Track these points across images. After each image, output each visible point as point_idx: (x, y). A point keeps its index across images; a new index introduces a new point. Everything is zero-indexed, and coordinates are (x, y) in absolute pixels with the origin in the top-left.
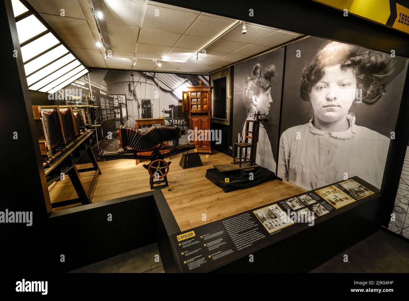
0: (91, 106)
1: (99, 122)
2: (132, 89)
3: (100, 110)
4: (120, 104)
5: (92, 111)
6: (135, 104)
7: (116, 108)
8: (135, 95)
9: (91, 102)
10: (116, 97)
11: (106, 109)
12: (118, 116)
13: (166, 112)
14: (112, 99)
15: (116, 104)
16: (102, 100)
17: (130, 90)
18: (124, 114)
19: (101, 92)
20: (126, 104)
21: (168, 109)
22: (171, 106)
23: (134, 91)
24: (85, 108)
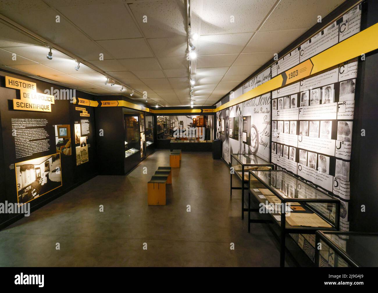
0: (164, 123)
1: (166, 128)
2: (177, 117)
3: (167, 124)
4: (173, 122)
5: (164, 125)
6: (178, 122)
7: (172, 124)
8: (178, 119)
9: (164, 122)
10: (172, 120)
11: (168, 124)
12: (172, 127)
13: (189, 126)
14: (170, 121)
15: (172, 123)
16: (167, 121)
17: (176, 118)
18: (174, 126)
19: (167, 119)
20: (175, 123)
21: (190, 124)
22: (190, 123)
23: (177, 118)
24: (162, 124)
